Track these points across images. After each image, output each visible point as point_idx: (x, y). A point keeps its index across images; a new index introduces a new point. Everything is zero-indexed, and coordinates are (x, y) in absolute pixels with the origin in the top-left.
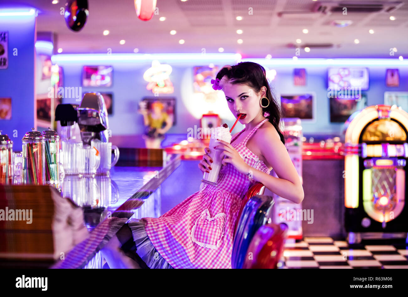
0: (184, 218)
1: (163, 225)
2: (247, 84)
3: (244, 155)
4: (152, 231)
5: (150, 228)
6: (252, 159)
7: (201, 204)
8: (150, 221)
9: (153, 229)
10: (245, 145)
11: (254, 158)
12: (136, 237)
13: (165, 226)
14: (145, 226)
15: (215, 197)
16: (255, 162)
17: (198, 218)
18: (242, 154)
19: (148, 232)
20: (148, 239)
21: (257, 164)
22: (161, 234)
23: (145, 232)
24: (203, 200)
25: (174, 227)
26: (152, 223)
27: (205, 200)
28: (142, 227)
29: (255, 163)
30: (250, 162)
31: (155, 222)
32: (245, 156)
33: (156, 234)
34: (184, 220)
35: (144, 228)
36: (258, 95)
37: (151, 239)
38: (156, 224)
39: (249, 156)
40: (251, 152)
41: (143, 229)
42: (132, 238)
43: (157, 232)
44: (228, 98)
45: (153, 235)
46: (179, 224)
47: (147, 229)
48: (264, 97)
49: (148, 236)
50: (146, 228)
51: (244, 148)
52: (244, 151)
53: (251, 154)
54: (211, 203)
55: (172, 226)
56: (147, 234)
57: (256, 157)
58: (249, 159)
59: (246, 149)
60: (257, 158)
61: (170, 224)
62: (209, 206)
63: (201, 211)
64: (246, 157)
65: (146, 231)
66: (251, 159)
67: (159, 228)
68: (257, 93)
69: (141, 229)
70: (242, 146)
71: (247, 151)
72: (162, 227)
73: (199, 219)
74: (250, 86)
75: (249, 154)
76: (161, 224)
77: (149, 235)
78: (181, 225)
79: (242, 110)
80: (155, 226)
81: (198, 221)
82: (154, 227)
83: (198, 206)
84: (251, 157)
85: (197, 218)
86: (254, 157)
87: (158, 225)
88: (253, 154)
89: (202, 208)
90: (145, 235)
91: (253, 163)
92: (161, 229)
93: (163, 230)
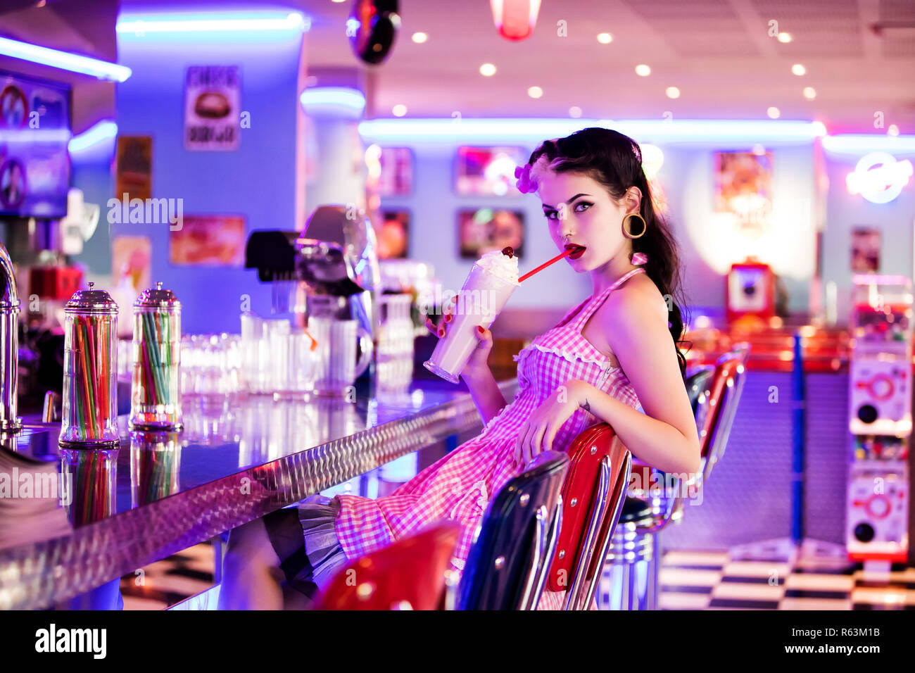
0: (423, 501)
1: (375, 517)
2: (591, 173)
3: (574, 354)
4: (348, 532)
5: (346, 525)
6: (594, 363)
7: (471, 468)
8: (347, 507)
9: (351, 527)
10: (579, 331)
11: (597, 362)
12: (312, 546)
13: (379, 519)
14: (336, 520)
15: (505, 452)
16: (601, 371)
17: (459, 502)
18: (570, 353)
19: (341, 534)
20: (340, 550)
21: (606, 376)
22: (369, 539)
23: (334, 533)
24: (478, 459)
25: (399, 521)
26: (353, 511)
27: (482, 459)
28: (329, 521)
29: (602, 374)
30: (589, 370)
31: (359, 509)
32: (577, 357)
33: (357, 538)
34: (422, 506)
35: (332, 524)
36: (618, 206)
37: (345, 549)
38: (360, 516)
39: (586, 357)
40: (591, 347)
41: (329, 527)
42: (303, 548)
43: (360, 533)
44: (548, 209)
45: (350, 540)
46: (410, 516)
47: (339, 526)
48: (635, 212)
49: (339, 543)
50: (336, 523)
51: (577, 338)
52: (576, 344)
53: (592, 352)
54: (494, 466)
55: (394, 520)
56: (339, 538)
57: (603, 358)
58: (586, 364)
59: (581, 339)
60: (605, 361)
61: (391, 514)
62: (488, 473)
63: (469, 484)
64: (579, 360)
65: (337, 530)
66: (591, 362)
67: (364, 524)
68: (617, 199)
69: (323, 526)
70: (572, 333)
71: (581, 344)
72: (373, 522)
73: (462, 503)
74: (597, 179)
75: (587, 351)
76: (371, 514)
77: (343, 542)
78: (415, 517)
79: (576, 236)
80: (357, 519)
81: (458, 509)
82: (354, 523)
83: (464, 472)
84: (592, 359)
85: (457, 500)
86: (598, 358)
87: (364, 517)
88: (597, 353)
89: (472, 476)
90: (334, 541)
91: (596, 373)
92: (369, 526)
93: (374, 529)
